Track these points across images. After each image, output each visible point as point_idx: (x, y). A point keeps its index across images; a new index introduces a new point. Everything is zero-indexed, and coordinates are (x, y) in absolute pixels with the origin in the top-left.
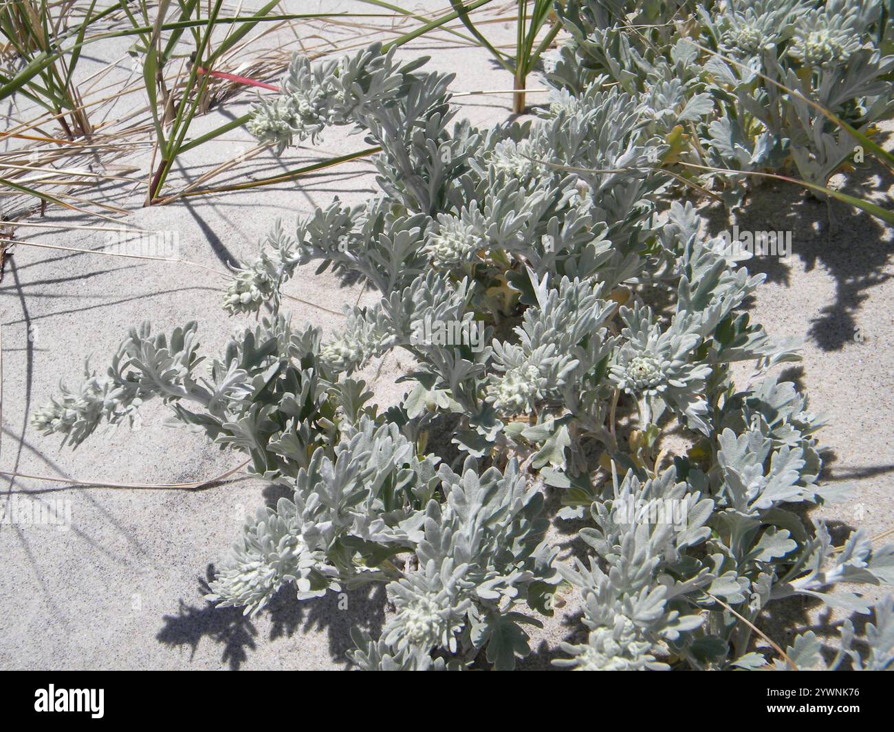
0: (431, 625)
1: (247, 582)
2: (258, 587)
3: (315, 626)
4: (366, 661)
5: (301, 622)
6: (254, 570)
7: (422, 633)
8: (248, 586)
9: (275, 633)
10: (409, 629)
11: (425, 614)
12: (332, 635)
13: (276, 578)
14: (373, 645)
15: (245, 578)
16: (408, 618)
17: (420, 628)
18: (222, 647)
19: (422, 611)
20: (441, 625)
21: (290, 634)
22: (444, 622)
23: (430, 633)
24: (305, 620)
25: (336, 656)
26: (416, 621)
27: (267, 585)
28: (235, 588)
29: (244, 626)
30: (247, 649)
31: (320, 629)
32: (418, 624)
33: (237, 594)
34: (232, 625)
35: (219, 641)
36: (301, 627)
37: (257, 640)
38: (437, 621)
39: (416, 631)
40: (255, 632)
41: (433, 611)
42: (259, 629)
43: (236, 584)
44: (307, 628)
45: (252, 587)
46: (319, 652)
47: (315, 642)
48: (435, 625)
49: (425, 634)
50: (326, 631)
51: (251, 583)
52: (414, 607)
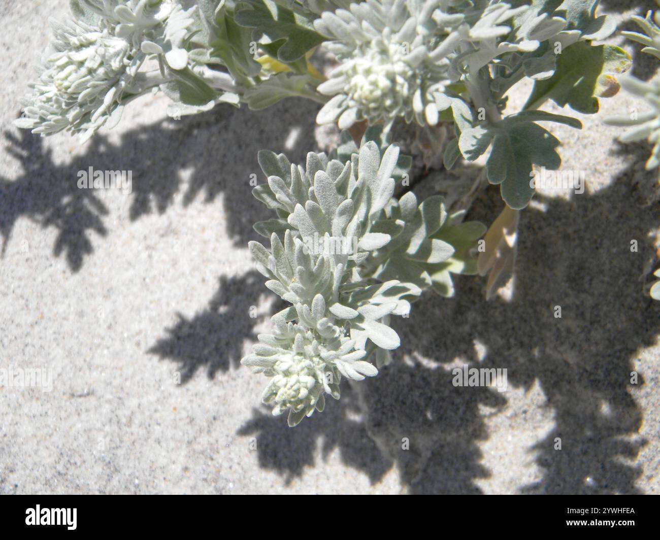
0: (393, 79)
1: (81, 64)
2: (101, 71)
3: (202, 195)
4: (288, 195)
5: (177, 189)
6: (91, 43)
7: (378, 93)
8: (83, 70)
9: (139, 209)
10: (355, 86)
11: (383, 62)
12: (230, 207)
13: (130, 58)
14: (297, 172)
15: (78, 56)
16: (354, 70)
17: (374, 84)
18: (52, 233)
19: (378, 57)
20: (411, 80)
21: (162, 209)
22: (414, 76)
23: (392, 91)
24: (184, 187)
25: (237, 238)
26: (368, 72)
27: (115, 64)
28: (63, 74)
29: (86, 202)
30: (92, 235)
31: (210, 198)
32: (372, 77)
33: (66, 84)
34: (66, 200)
35: (46, 223)
36: (178, 198)
37: (108, 222)
38: (403, 74)
39: (367, 88)
40: (103, 210)
41: (396, 58)
42: (110, 206)
43: (62, 68)
44: (189, 199)
45: (91, 72)
46: (209, 234)
47: (203, 220)
48: (400, 80)
49: (384, 95)
50: (219, 202)
51: (88, 64)
52: (363, 53)
